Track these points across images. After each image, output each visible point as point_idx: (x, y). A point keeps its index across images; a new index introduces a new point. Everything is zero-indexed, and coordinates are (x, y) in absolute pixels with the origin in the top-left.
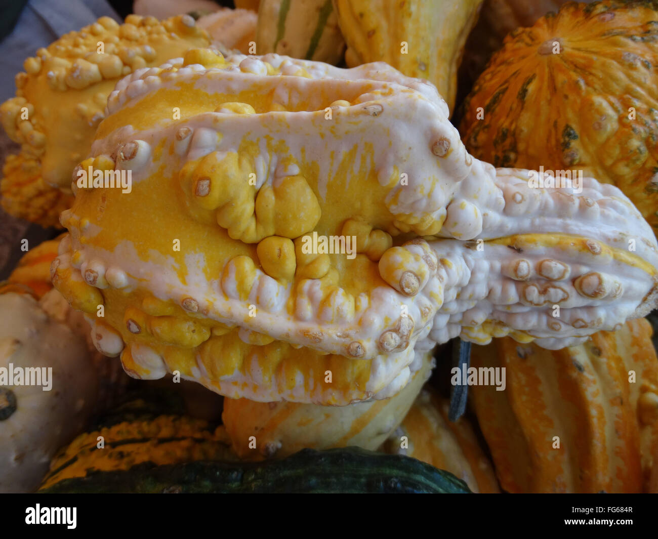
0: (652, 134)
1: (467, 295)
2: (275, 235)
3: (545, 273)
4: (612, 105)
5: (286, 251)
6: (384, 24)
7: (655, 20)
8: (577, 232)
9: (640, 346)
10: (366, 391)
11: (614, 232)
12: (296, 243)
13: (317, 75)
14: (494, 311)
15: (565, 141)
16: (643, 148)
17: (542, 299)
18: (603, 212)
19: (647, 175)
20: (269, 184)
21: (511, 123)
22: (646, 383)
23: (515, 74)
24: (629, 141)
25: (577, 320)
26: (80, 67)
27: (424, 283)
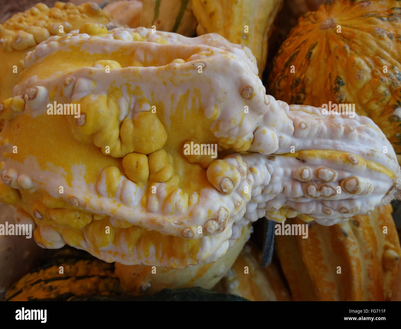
0: (393, 83)
1: (268, 191)
2: (134, 152)
3: (320, 177)
4: (367, 63)
5: (141, 163)
6: (220, 8)
7: (396, 7)
8: (343, 149)
9: (384, 220)
10: (197, 259)
11: (367, 149)
12: (149, 157)
13: (172, 41)
14: (287, 200)
15: (336, 87)
16: (388, 92)
17: (319, 194)
18: (360, 135)
19: (390, 110)
20: (129, 117)
21: (301, 75)
22: (388, 243)
23: (304, 42)
24: (379, 87)
25: (342, 208)
26: (21, 36)
27: (237, 185)
